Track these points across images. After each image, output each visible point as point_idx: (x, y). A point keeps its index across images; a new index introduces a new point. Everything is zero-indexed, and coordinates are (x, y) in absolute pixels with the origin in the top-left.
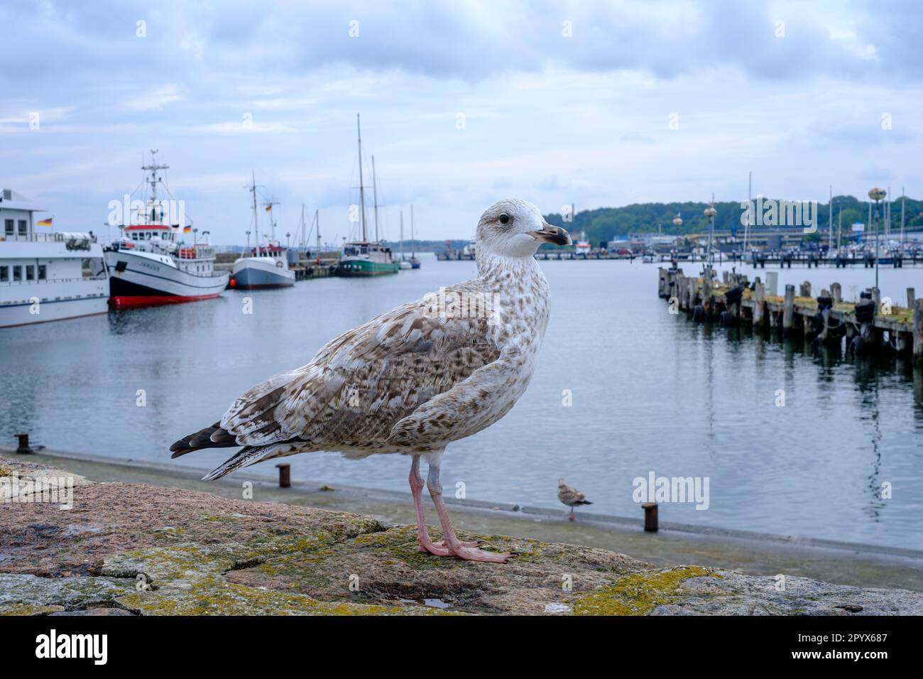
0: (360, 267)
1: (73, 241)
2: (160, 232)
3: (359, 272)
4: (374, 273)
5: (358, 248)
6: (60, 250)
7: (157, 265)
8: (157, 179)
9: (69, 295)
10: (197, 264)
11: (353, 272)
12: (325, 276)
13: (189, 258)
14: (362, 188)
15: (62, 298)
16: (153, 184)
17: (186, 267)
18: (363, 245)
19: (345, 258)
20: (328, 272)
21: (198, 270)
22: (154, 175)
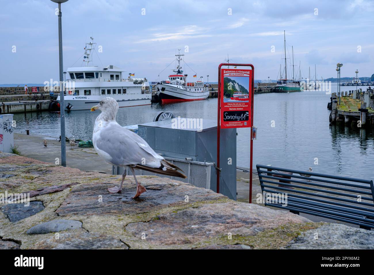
0: (282, 89)
1: (137, 81)
2: (180, 77)
3: (282, 91)
4: (289, 91)
5: (282, 82)
6: (132, 84)
7: (176, 89)
8: (180, 60)
9: (129, 99)
10: (195, 88)
11: (279, 90)
12: (268, 92)
13: (191, 86)
14: (285, 59)
15: (131, 99)
16: (179, 61)
17: (190, 89)
18: (284, 80)
19: (278, 85)
20: (269, 91)
21: (196, 90)
22: (179, 58)
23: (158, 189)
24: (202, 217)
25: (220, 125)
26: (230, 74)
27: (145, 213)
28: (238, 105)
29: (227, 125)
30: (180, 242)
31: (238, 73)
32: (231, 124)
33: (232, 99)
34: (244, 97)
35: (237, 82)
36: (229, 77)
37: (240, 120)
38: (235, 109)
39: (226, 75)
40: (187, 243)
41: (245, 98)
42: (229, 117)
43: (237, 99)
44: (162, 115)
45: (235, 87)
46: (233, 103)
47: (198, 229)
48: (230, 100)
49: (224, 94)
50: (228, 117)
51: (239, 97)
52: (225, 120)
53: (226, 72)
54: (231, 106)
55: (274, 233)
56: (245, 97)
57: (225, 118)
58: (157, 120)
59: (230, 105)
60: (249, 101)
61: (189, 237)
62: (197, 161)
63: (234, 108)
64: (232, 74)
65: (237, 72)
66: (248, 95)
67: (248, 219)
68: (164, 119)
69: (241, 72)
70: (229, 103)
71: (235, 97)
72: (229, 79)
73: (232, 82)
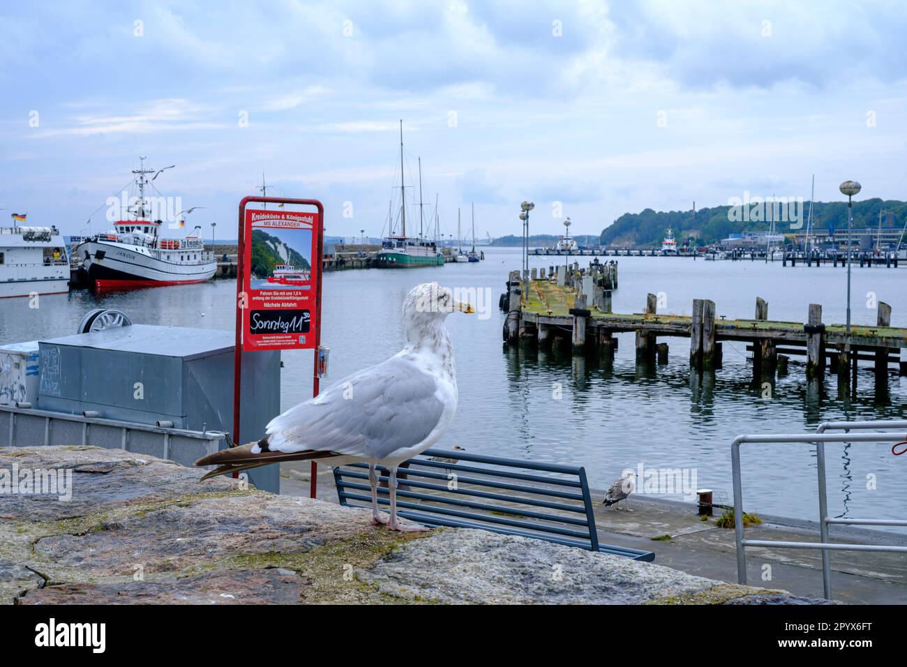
1: (31, 233)
2: (143, 227)
3: (394, 264)
4: (409, 265)
5: (395, 242)
6: (19, 241)
7: (131, 254)
8: (144, 182)
9: (11, 278)
10: (182, 254)
11: (388, 263)
12: (361, 268)
13: (170, 249)
14: (403, 187)
15: (16, 279)
16: (141, 186)
17: (168, 257)
18: (399, 239)
19: (384, 251)
20: (364, 263)
21: (182, 260)
22: (141, 178)
23: (101, 472)
24: (199, 523)
25: (242, 343)
26: (266, 221)
27: (74, 517)
28: (286, 296)
29: (259, 343)
30: (153, 568)
31: (285, 221)
32: (268, 340)
33: (271, 281)
34: (299, 277)
35: (283, 242)
36: (264, 230)
37: (290, 330)
38: (278, 305)
39: (258, 225)
40: (168, 569)
41: (303, 278)
42: (264, 325)
43: (283, 281)
44: (100, 319)
45: (278, 253)
46: (272, 291)
47: (190, 543)
48: (266, 284)
49: (252, 270)
50: (261, 325)
51: (288, 277)
52: (252, 332)
53: (258, 217)
54: (267, 298)
55: (344, 546)
56: (302, 276)
57: (254, 325)
58: (87, 330)
59: (265, 296)
60: (311, 287)
61: (172, 558)
62: (186, 429)
63: (275, 302)
64: (272, 221)
65: (283, 217)
66: (309, 272)
67: (295, 524)
68: (104, 328)
69: (292, 217)
70: (264, 291)
71: (278, 276)
72: (265, 233)
73: (272, 242)
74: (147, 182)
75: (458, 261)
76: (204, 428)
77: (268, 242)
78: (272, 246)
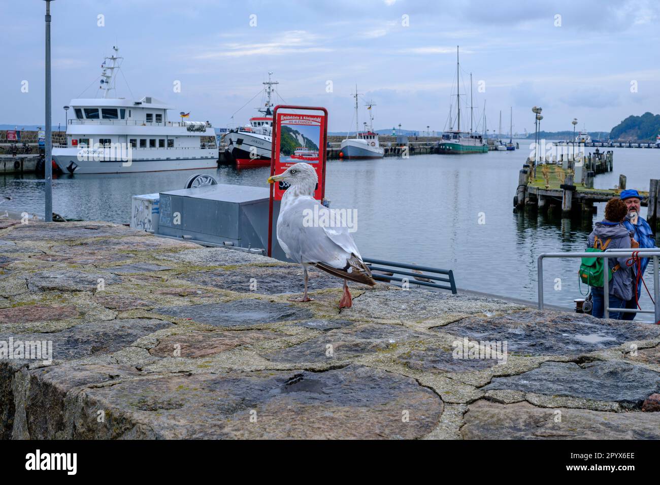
0: (451, 148)
1: (193, 126)
2: (270, 122)
3: (450, 151)
4: (462, 152)
5: (451, 135)
6: (184, 132)
8: (271, 91)
9: (178, 157)
11: (446, 150)
14: (458, 95)
15: (181, 158)
16: (269, 93)
18: (455, 133)
19: (444, 141)
22: (269, 87)
25: (274, 196)
26: (290, 120)
31: (302, 120)
33: (293, 157)
34: (311, 155)
35: (301, 133)
36: (288, 126)
39: (285, 122)
41: (314, 156)
43: (301, 157)
44: (198, 180)
45: (298, 140)
48: (289, 159)
49: (281, 150)
51: (304, 155)
52: (281, 188)
53: (285, 118)
56: (313, 155)
58: (189, 186)
60: (319, 161)
62: (240, 247)
64: (294, 121)
65: (301, 118)
66: (318, 152)
68: (200, 186)
69: (307, 118)
70: (288, 163)
71: (298, 154)
72: (289, 128)
73: (293, 133)
74: (273, 90)
75: (499, 149)
76: (249, 246)
77: (291, 133)
78: (294, 136)
